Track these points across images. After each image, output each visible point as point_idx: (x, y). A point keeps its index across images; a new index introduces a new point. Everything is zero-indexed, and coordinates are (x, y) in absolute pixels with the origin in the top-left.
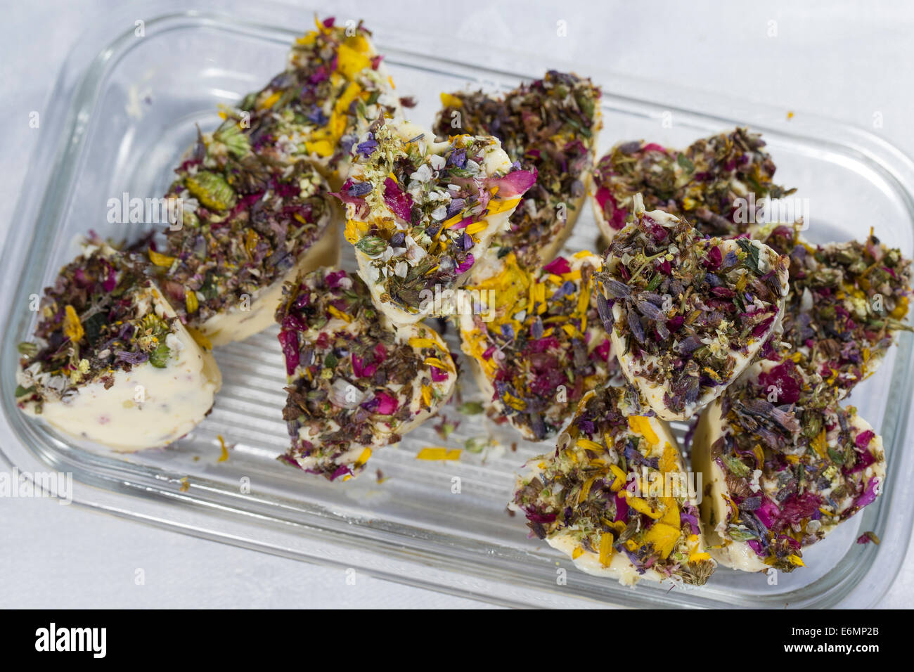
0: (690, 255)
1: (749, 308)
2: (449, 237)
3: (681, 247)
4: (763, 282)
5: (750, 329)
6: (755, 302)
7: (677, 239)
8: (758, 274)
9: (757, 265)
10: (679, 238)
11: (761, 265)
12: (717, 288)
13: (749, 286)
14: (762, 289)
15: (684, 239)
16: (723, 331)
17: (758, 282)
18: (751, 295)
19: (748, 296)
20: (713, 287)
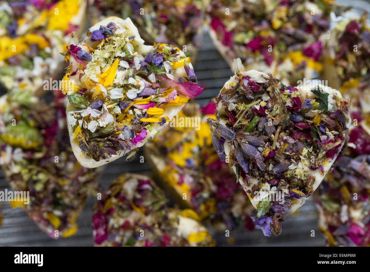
0: (279, 101)
1: (323, 138)
2: (134, 113)
3: (271, 94)
4: (332, 118)
5: (324, 153)
6: (327, 132)
7: (267, 90)
8: (328, 113)
9: (327, 107)
10: (269, 89)
11: (330, 107)
12: (299, 124)
13: (322, 122)
14: (332, 122)
15: (273, 90)
16: (305, 157)
17: (328, 119)
18: (324, 128)
19: (322, 129)
20: (296, 123)
